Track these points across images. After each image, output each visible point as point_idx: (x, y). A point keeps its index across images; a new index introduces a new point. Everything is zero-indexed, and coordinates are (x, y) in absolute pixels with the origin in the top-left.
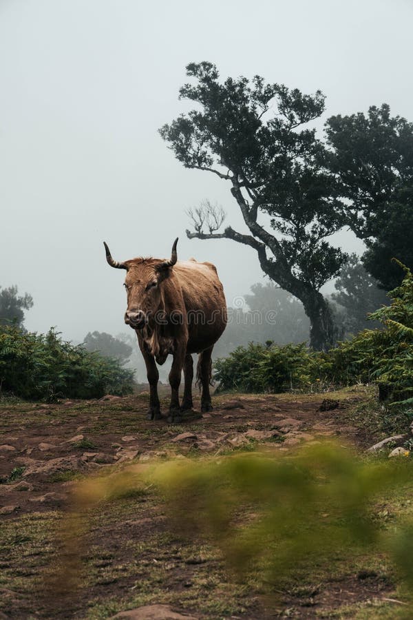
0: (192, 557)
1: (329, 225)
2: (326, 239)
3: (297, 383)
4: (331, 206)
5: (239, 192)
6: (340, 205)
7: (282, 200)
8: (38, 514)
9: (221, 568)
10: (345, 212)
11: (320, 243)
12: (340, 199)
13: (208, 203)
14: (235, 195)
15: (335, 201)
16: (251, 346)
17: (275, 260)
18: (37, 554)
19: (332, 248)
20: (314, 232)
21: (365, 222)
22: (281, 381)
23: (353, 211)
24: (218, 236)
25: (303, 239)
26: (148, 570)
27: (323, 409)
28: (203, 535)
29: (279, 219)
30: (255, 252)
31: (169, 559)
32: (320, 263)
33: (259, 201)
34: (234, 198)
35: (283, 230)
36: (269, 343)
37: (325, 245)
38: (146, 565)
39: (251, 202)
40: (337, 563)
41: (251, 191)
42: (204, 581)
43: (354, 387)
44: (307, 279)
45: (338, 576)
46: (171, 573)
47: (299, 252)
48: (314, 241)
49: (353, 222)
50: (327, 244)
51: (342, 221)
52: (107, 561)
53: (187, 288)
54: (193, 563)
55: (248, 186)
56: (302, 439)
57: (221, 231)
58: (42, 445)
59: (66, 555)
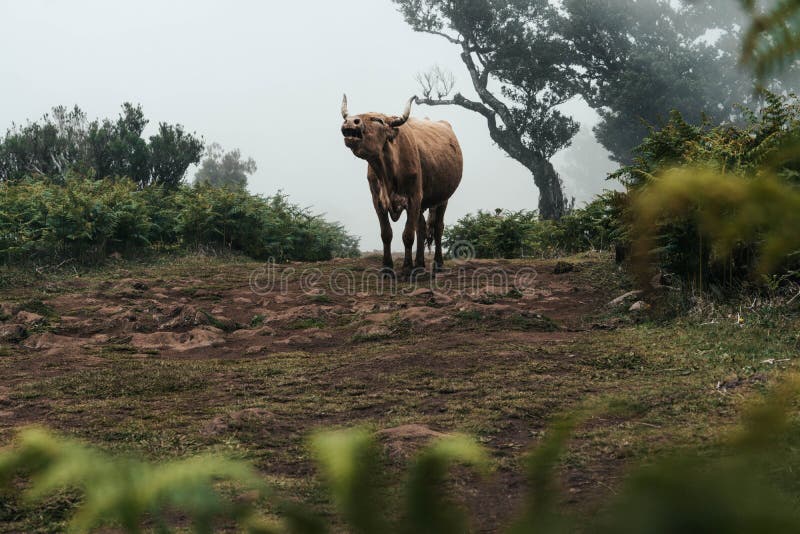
0: (444, 387)
1: (561, 93)
2: (557, 108)
3: (528, 250)
4: (564, 73)
5: (470, 58)
6: (572, 73)
7: (513, 66)
8: (284, 354)
9: (473, 396)
10: (577, 80)
11: (551, 111)
12: (573, 67)
13: (438, 69)
14: (465, 61)
15: (568, 68)
16: (480, 212)
17: (504, 128)
18: (292, 384)
19: (564, 117)
20: (546, 100)
21: (598, 92)
22: (511, 247)
23: (586, 80)
24: (447, 103)
25: (534, 107)
26: (402, 397)
27: (557, 271)
28: (453, 370)
29: (510, 86)
30: (485, 120)
31: (421, 389)
32: (551, 132)
33: (490, 67)
34: (464, 64)
35: (513, 97)
36: (498, 211)
37: (556, 114)
38: (400, 394)
39: (481, 68)
40: (588, 394)
41: (481, 56)
42: (459, 407)
43: (587, 253)
44: (537, 148)
45: (590, 405)
46: (424, 401)
47: (529, 121)
48: (545, 109)
49: (586, 91)
50: (559, 113)
51: (575, 90)
52: (360, 390)
53: (424, 147)
54: (446, 392)
55: (480, 51)
56: (540, 295)
57: (450, 97)
58: (279, 297)
59: (320, 385)
